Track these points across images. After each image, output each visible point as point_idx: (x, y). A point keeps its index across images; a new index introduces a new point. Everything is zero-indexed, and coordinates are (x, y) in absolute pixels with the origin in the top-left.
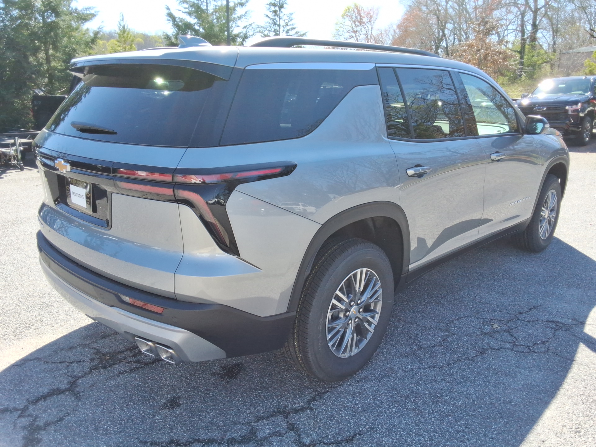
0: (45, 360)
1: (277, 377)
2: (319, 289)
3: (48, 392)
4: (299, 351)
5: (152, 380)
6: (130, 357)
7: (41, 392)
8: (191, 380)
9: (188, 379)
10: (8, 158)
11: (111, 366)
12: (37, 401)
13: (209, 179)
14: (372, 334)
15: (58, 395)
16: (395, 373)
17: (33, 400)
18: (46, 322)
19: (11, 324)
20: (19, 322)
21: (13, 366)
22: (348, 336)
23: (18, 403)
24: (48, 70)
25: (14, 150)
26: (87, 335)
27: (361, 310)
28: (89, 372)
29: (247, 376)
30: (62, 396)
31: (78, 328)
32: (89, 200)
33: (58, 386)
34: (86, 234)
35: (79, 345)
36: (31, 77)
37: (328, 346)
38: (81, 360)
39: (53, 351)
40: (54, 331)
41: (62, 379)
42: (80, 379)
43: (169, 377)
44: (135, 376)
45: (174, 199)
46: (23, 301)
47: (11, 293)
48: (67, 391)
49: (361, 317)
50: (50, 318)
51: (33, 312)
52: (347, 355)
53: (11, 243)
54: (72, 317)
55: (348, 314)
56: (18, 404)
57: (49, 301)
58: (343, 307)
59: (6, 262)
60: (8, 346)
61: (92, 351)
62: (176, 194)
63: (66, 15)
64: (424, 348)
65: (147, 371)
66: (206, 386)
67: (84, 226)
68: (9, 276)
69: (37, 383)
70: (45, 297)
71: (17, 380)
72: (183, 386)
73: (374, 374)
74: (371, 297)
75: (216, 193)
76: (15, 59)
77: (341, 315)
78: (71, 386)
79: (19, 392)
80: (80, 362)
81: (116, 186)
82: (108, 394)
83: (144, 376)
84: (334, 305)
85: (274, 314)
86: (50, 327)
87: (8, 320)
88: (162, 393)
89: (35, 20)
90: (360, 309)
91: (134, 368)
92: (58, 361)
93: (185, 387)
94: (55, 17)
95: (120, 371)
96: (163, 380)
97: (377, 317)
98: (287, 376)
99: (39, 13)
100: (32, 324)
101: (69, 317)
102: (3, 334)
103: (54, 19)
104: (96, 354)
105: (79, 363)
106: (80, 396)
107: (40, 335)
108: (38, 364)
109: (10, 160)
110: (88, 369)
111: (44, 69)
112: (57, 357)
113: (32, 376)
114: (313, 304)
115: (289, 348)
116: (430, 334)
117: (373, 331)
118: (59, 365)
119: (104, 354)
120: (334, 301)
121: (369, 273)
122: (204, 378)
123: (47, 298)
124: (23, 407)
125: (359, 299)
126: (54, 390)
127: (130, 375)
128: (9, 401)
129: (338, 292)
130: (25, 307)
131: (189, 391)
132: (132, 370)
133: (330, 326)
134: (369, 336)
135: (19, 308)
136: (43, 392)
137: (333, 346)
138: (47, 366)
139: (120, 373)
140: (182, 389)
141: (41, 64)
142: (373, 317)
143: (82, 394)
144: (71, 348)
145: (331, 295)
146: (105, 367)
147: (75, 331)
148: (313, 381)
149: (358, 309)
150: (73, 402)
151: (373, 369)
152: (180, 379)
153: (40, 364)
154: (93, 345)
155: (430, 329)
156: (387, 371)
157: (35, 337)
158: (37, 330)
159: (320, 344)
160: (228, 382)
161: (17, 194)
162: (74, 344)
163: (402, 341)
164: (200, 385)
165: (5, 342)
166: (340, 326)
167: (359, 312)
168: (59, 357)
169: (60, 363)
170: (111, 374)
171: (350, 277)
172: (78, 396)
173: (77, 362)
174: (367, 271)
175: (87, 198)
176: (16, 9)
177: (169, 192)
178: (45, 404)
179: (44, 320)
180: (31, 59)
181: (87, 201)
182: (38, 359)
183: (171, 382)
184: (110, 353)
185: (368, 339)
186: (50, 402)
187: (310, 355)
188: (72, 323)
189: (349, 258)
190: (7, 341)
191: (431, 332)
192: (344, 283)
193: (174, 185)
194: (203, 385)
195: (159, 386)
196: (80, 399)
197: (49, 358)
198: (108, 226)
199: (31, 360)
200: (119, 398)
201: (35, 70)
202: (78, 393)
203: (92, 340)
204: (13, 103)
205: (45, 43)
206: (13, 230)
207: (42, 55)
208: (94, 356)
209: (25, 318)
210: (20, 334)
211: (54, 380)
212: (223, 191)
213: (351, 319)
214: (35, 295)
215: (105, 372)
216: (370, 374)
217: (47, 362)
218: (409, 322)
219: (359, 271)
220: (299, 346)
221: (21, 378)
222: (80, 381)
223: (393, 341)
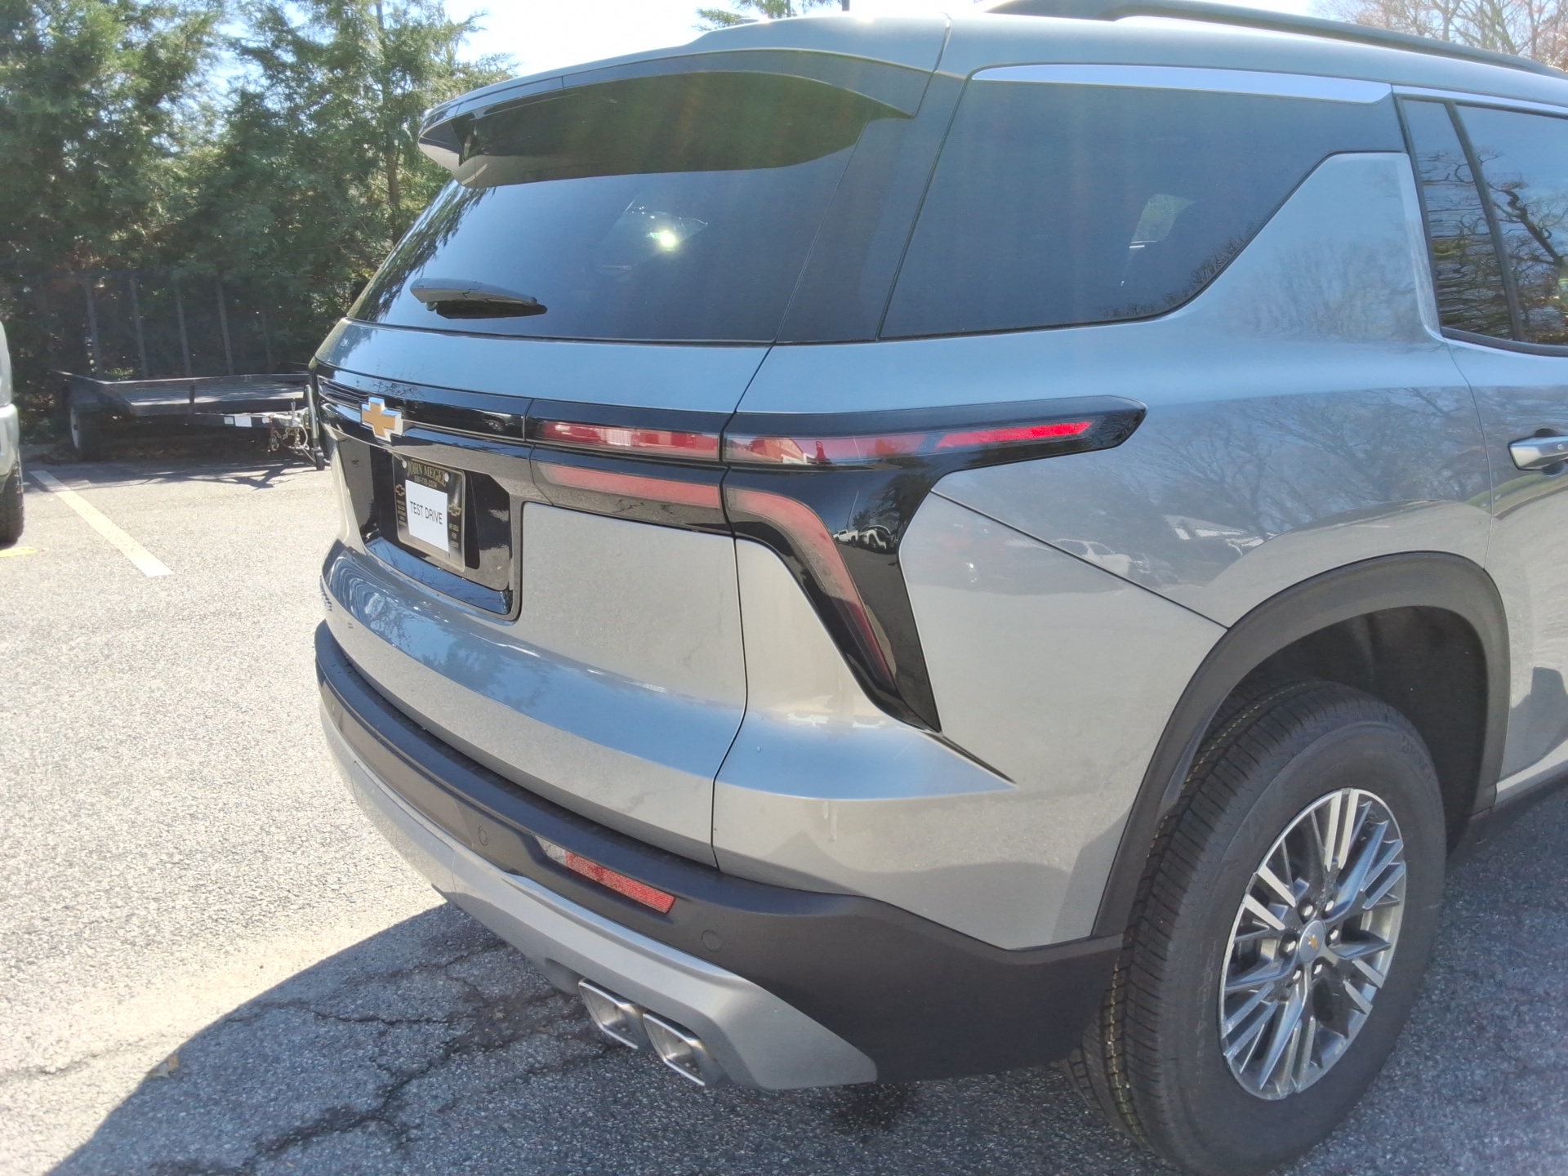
0: (320, 1008)
1: (1029, 1138)
2: (1204, 857)
3: (318, 1117)
4: (1124, 1069)
5: (626, 1106)
6: (564, 1017)
7: (295, 1117)
8: (747, 1118)
9: (738, 1115)
10: (286, 436)
11: (506, 1044)
12: (283, 1144)
13: (844, 452)
14: (1365, 1017)
15: (344, 1131)
16: (1447, 1162)
17: (273, 1143)
18: (336, 887)
19: (239, 886)
20: (262, 882)
21: (229, 1020)
22: (1289, 1025)
23: (227, 1146)
24: (392, 218)
25: (304, 417)
26: (443, 935)
27: (1334, 935)
28: (441, 1057)
29: (926, 1124)
30: (356, 1137)
31: (421, 911)
32: (456, 528)
33: (347, 1100)
34: (452, 639)
35: (422, 967)
36: (353, 239)
37: (1225, 1059)
38: (422, 1016)
39: (346, 982)
40: (355, 917)
41: (360, 1075)
42: (415, 1082)
43: (678, 1099)
44: (576, 1086)
45: (722, 521)
46: (282, 818)
47: (252, 793)
48: (373, 1118)
49: (1333, 959)
50: (347, 873)
51: (303, 853)
52: (1281, 1091)
53: (271, 653)
54: (409, 874)
55: (1291, 947)
56: (228, 1152)
57: (349, 821)
58: (1280, 926)
59: (252, 706)
60: (223, 956)
61: (456, 988)
62: (730, 501)
63: (440, 76)
64: (1540, 1073)
65: (613, 1071)
66: (796, 1147)
67: (446, 611)
68: (253, 743)
69: (288, 1085)
70: (342, 810)
71: (235, 1069)
72: (721, 1138)
73: (1372, 1160)
74: (1370, 892)
75: (856, 508)
76: (315, 189)
77: (1268, 951)
78: (386, 1104)
79: (234, 1109)
80: (417, 1022)
81: (535, 479)
82: (493, 1144)
83: (604, 1088)
84: (1249, 915)
85: (1047, 941)
86: (344, 902)
87: (233, 874)
88: (657, 1157)
89: (366, 93)
90: (1331, 932)
91: (574, 1057)
92: (356, 1016)
93: (727, 1143)
94: (413, 81)
95: (532, 1066)
96: (659, 1108)
97: (1384, 960)
98: (1063, 1137)
99: (374, 74)
100: (296, 891)
101: (401, 876)
102: (215, 917)
103: (409, 86)
104: (466, 1001)
105: (416, 1027)
106: (409, 1140)
107: (314, 928)
108: (297, 1021)
109: (291, 440)
110: (438, 1047)
111: (383, 215)
112: (354, 1001)
113: (277, 1060)
114: (1182, 910)
115: (1083, 1055)
116: (1547, 1019)
117: (1368, 1008)
118: (359, 1027)
119: (489, 1004)
120: (1250, 903)
121: (1368, 805)
122: (789, 1113)
123: (347, 814)
124: (239, 1165)
125: (1332, 897)
126: (333, 1111)
127: (561, 1080)
128: (205, 1137)
129: (1265, 872)
130: (283, 838)
131: (741, 1159)
132: (566, 1062)
133: (1232, 989)
134: (1356, 1023)
135: (267, 840)
136: (302, 1117)
137: (1239, 1058)
138: (323, 1030)
139: (532, 1071)
140: (720, 1148)
141: (379, 203)
142: (1370, 960)
143: (414, 1133)
144: (396, 975)
145: (1244, 881)
146: (487, 1047)
147: (414, 921)
148: (1156, 1166)
149: (1323, 932)
150: (386, 1162)
151: (1363, 1138)
152: (714, 1113)
153: (305, 1022)
154: (458, 970)
155: (1545, 999)
156: (1418, 1152)
157: (301, 931)
158: (308, 910)
159: (1199, 1054)
160: (864, 1140)
161: (301, 527)
162: (407, 961)
163: (1455, 1039)
164: (775, 1138)
165: (216, 943)
166: (1267, 989)
167: (1328, 942)
168: (359, 1002)
169: (361, 1021)
170: (506, 1071)
171: (1308, 818)
172: (401, 1138)
173: (411, 1022)
174: (1362, 799)
175: (452, 520)
176: (321, 65)
177: (705, 495)
178: (306, 1161)
179: (332, 879)
180: (353, 192)
181: (450, 531)
182: (301, 1004)
183: (684, 1119)
184: (504, 999)
185: (1353, 1035)
186: (321, 1156)
187: (1164, 1092)
188: (406, 893)
189: (1307, 752)
190: (222, 939)
191: (1550, 1011)
192: (1287, 838)
193: (723, 472)
194: (785, 1139)
195: (649, 1131)
196: (408, 1153)
197: (333, 1002)
198: (509, 610)
199: (281, 1006)
200: (526, 1160)
201: (362, 219)
202: (405, 1128)
203: (458, 954)
204: (307, 302)
205: (389, 149)
206: (281, 618)
207: (379, 181)
208: (460, 1007)
209: (281, 871)
210: (259, 920)
211: (339, 1079)
212: (880, 502)
213: (1300, 967)
214: (316, 802)
215: (487, 1065)
216: (1357, 1156)
217: (325, 1017)
218: (1466, 972)
219: (1336, 798)
220: (1122, 1054)
221: (244, 1066)
222: (413, 1088)
223: (1420, 1039)
